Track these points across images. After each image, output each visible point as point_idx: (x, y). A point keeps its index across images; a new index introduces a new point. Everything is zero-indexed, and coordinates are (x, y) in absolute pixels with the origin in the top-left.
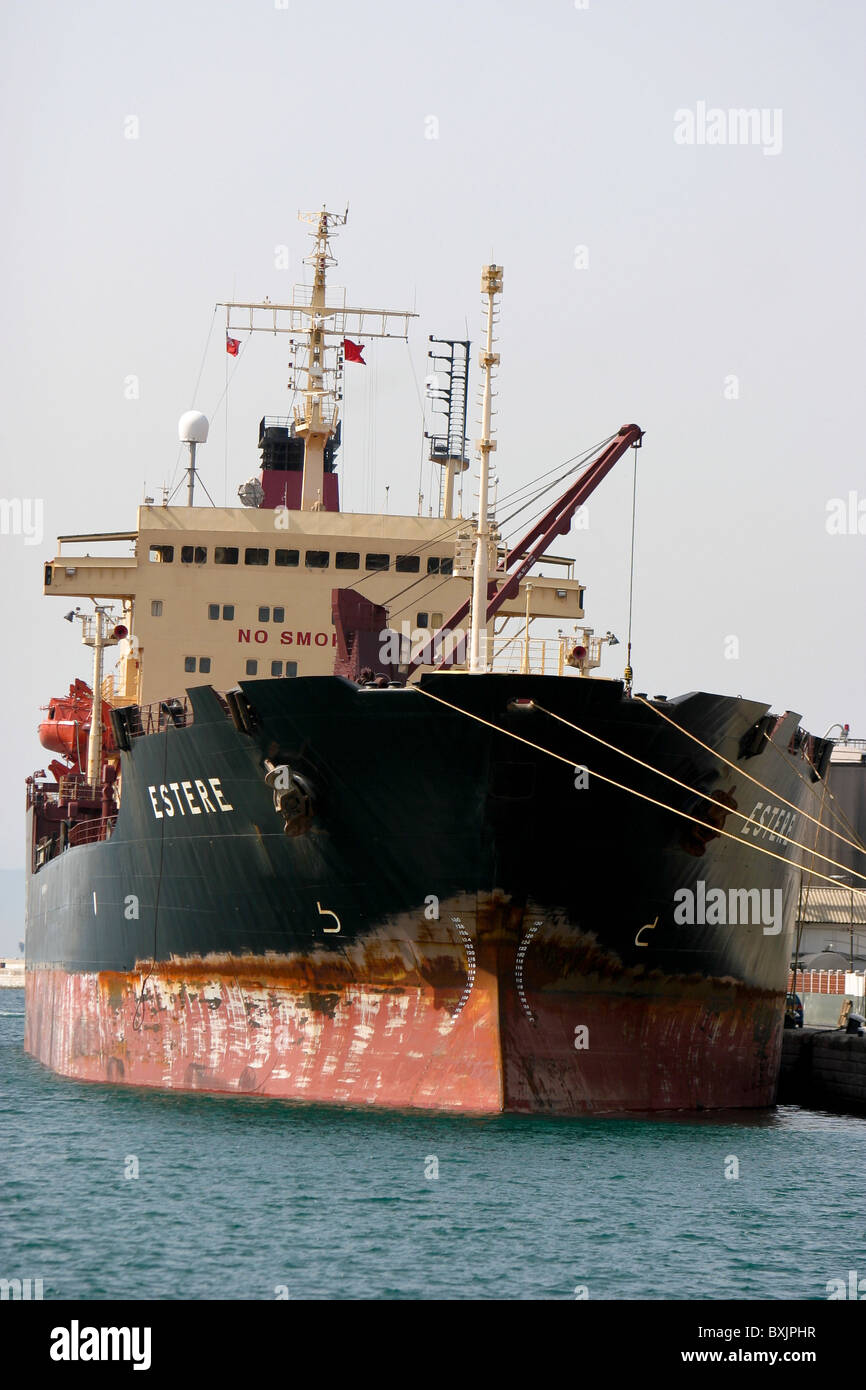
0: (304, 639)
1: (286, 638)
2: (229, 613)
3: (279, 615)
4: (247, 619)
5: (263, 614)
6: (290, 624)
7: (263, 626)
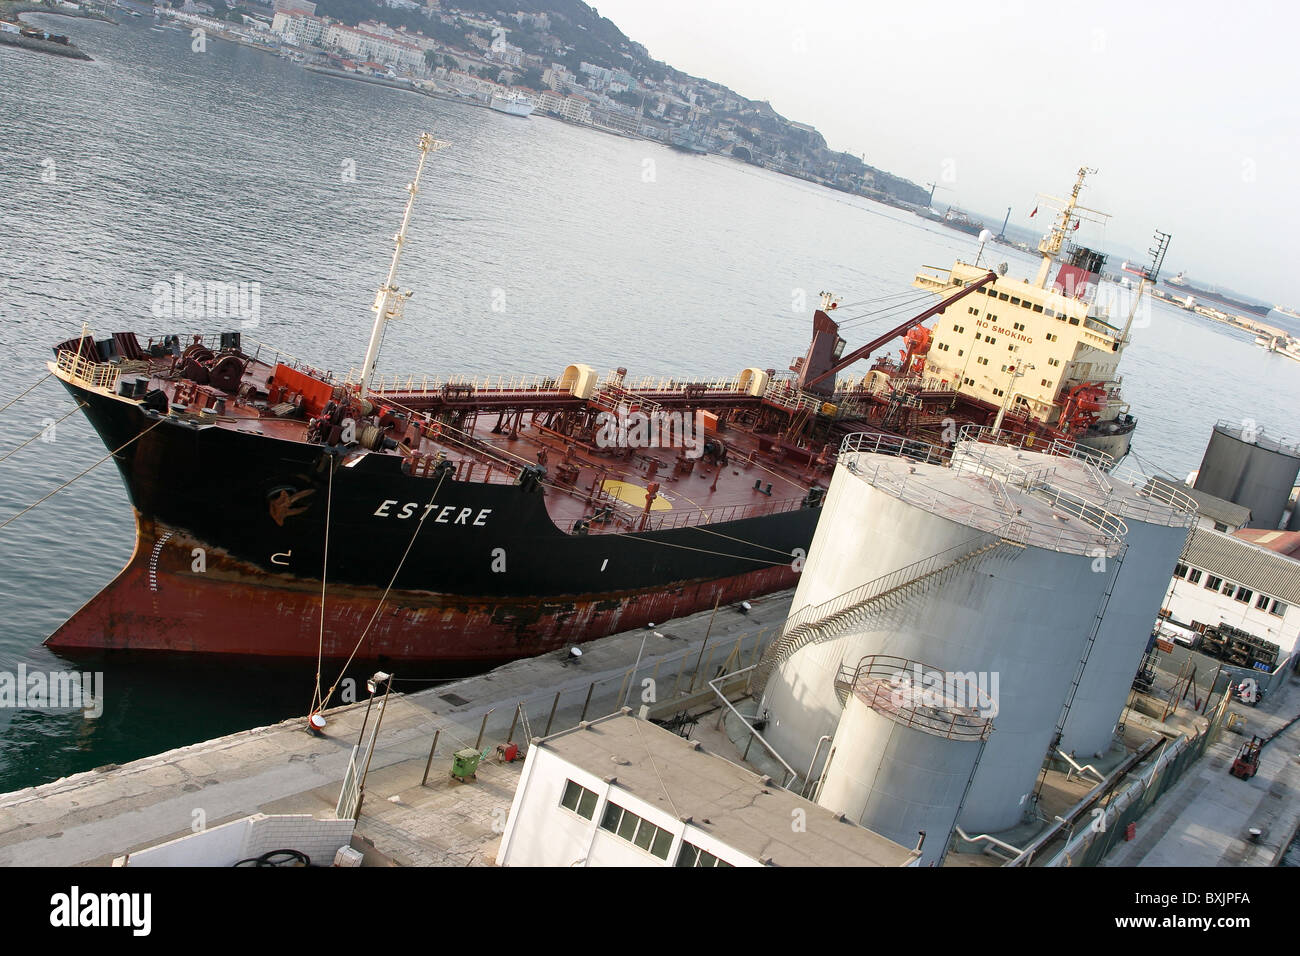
0: (1001, 331)
1: (995, 328)
2: (976, 312)
3: (995, 319)
4: (982, 316)
5: (989, 317)
6: (997, 323)
7: (988, 321)
